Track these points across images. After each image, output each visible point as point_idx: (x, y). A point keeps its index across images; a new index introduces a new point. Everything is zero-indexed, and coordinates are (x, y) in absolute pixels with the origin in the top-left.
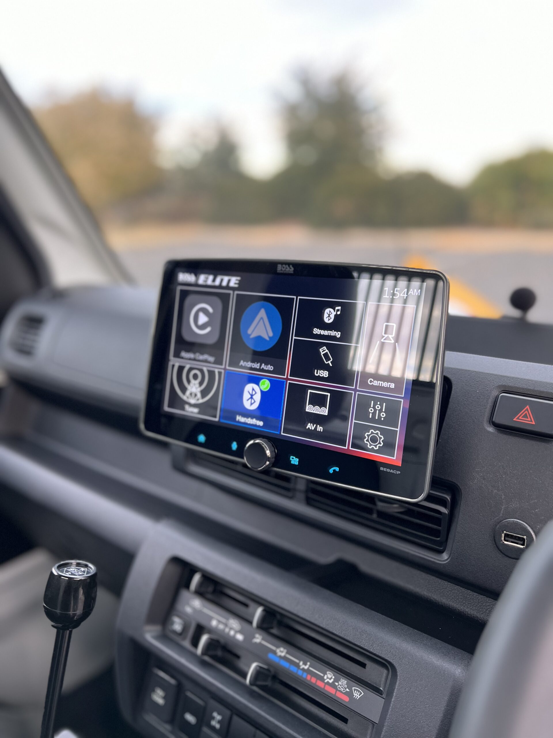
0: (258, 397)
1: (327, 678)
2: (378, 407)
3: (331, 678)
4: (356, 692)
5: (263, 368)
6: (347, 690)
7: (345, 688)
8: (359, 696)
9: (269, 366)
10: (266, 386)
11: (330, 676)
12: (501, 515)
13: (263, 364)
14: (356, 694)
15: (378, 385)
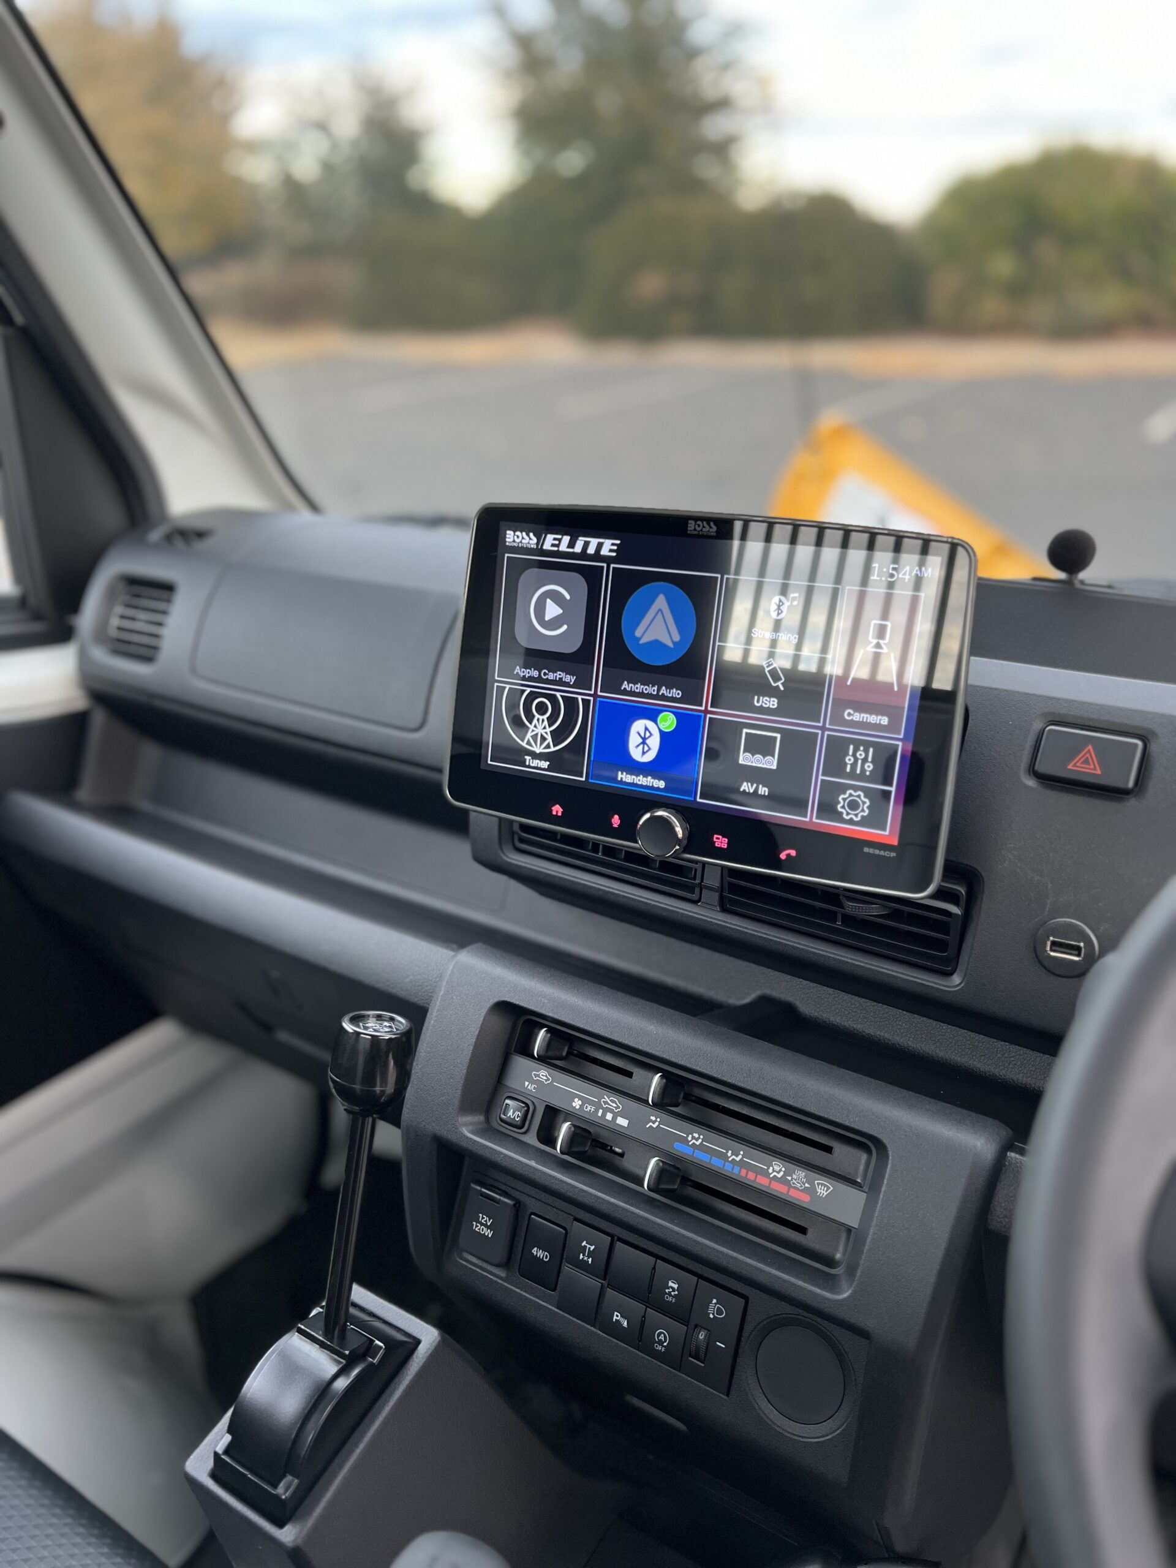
0: (655, 742)
1: (774, 1171)
2: (861, 754)
3: (780, 1170)
4: (820, 1186)
5: (663, 694)
6: (807, 1185)
7: (803, 1183)
8: (826, 1192)
9: (674, 690)
10: (667, 724)
11: (777, 1168)
12: (1046, 913)
13: (664, 688)
14: (821, 1189)
15: (861, 720)
